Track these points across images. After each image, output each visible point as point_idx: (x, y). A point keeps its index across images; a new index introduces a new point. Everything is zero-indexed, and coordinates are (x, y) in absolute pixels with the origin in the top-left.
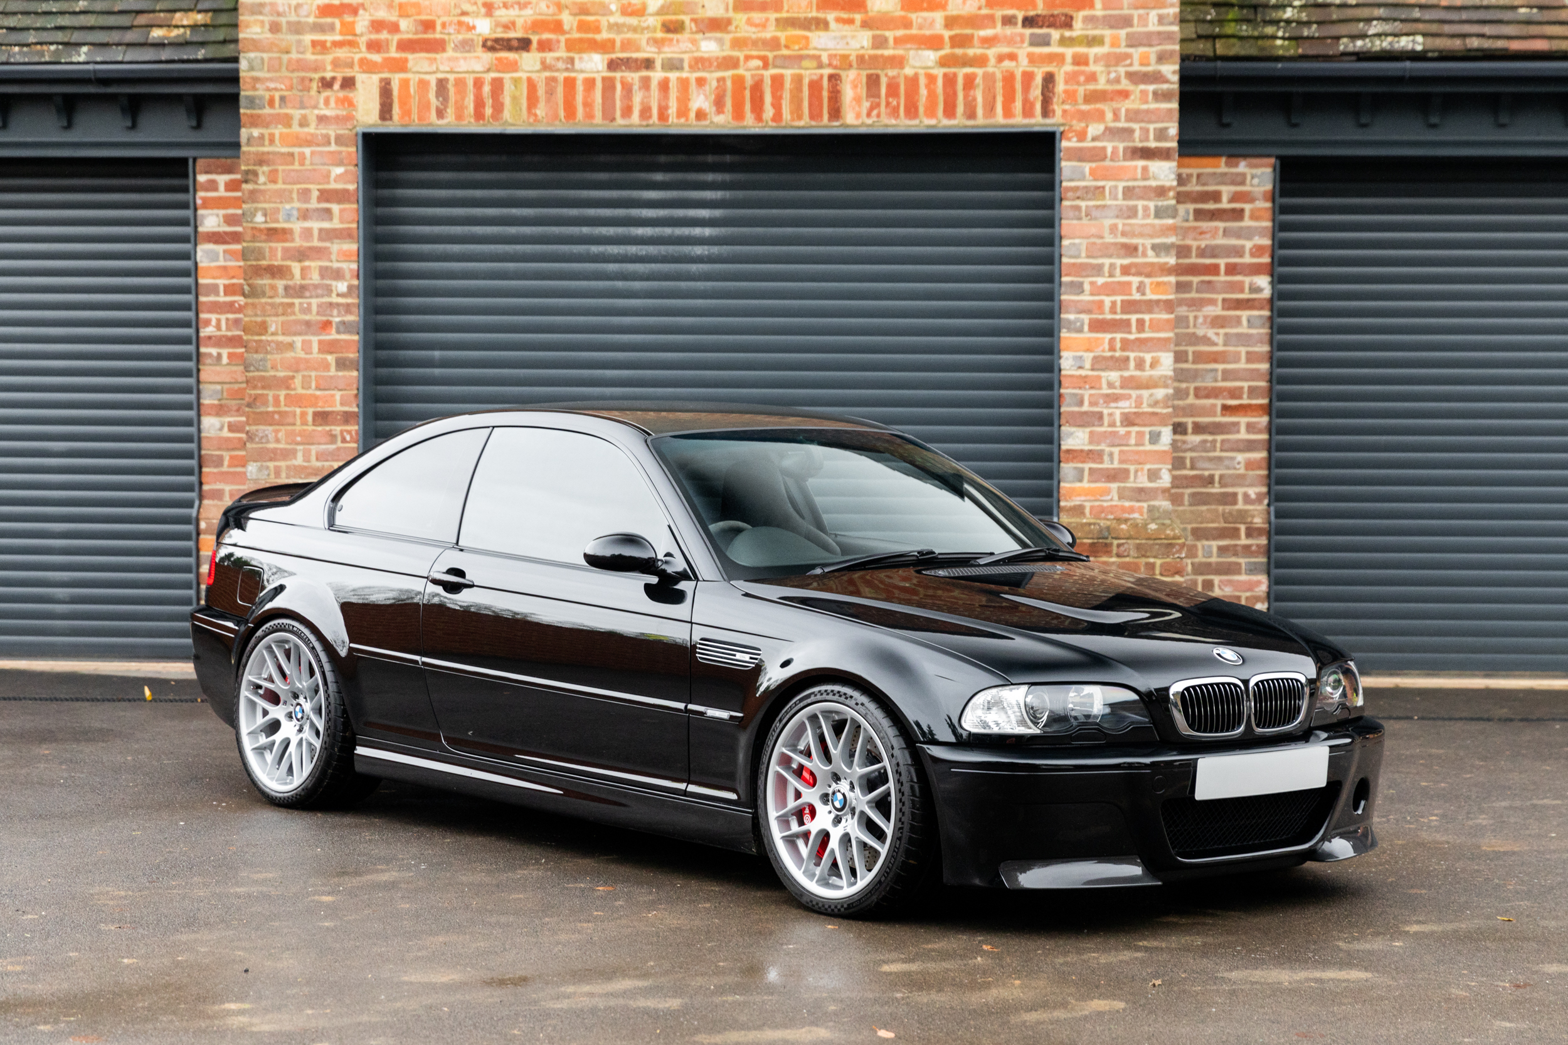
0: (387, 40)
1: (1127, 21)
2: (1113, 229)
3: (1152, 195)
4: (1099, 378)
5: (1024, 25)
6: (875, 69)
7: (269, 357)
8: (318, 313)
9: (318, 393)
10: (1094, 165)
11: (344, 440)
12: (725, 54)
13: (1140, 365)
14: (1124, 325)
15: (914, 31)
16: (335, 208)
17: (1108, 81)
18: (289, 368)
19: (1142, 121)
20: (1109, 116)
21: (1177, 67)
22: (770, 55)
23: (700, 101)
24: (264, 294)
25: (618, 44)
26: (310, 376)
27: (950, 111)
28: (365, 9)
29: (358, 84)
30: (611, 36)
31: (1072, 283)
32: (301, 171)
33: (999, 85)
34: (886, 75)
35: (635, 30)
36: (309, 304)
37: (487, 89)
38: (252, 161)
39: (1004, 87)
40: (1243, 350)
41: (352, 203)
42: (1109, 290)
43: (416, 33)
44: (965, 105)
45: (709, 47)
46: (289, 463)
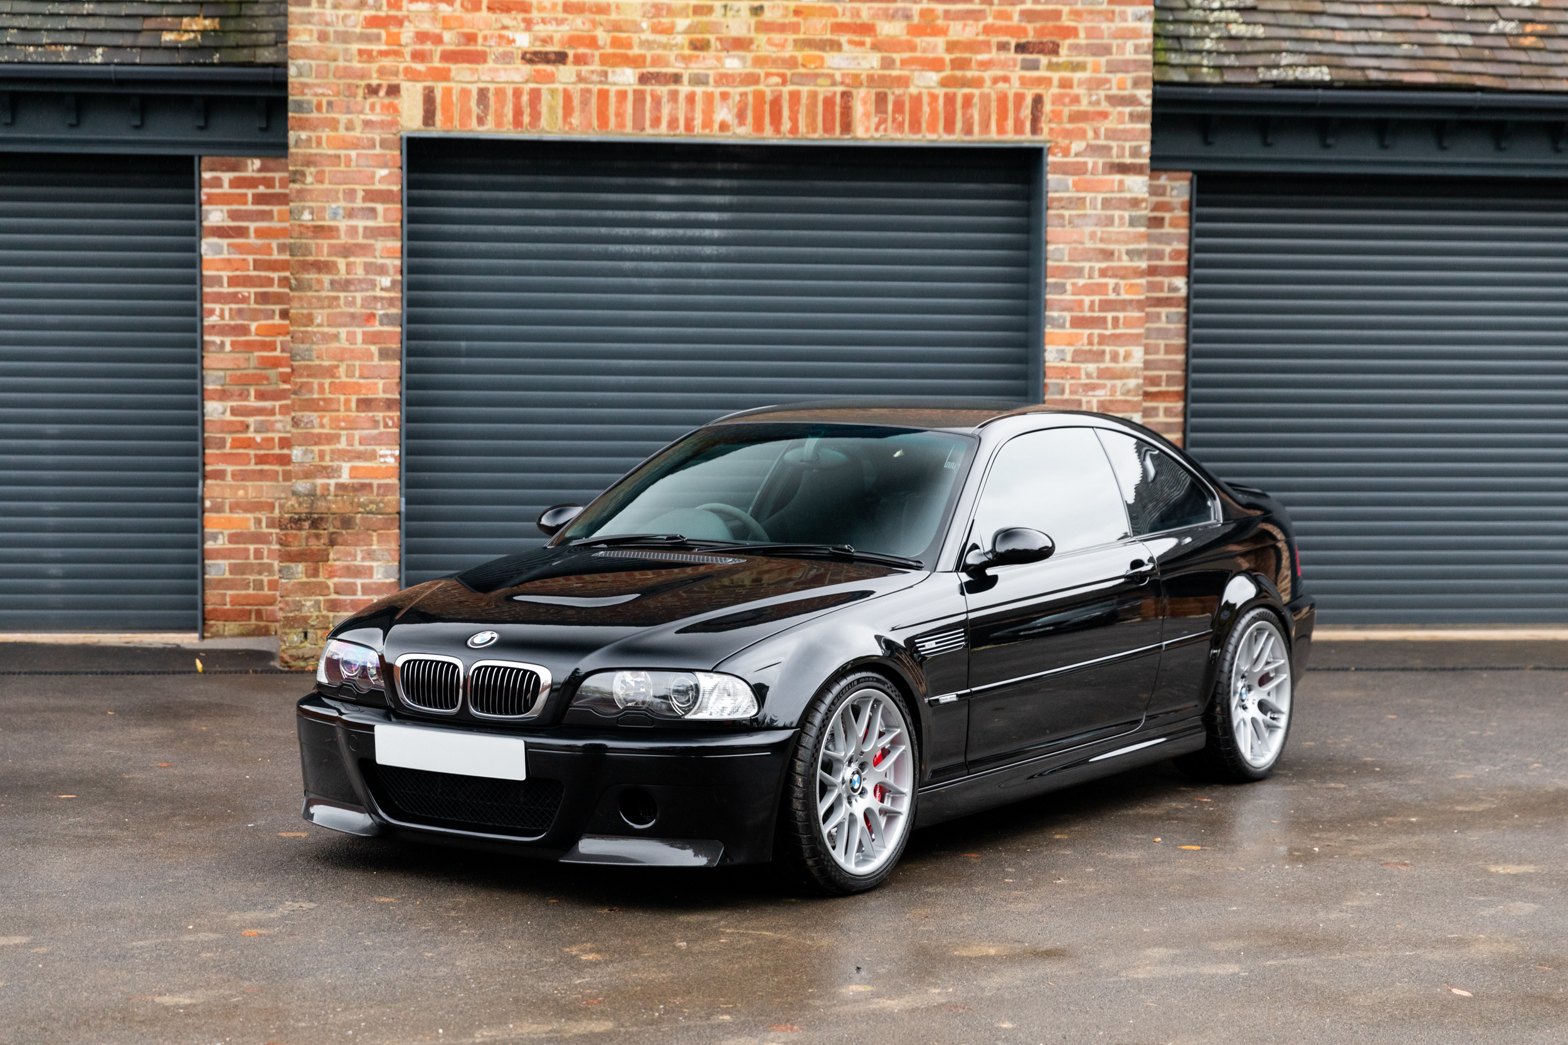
0: (431, 51)
1: (1106, 50)
2: (1093, 235)
3: (1127, 206)
4: (1079, 369)
5: (1016, 51)
6: (883, 87)
7: (315, 347)
8: (362, 306)
9: (362, 381)
10: (1076, 178)
11: (386, 426)
12: (748, 70)
13: (1115, 358)
14: (1101, 322)
15: (918, 54)
16: (380, 207)
17: (1090, 103)
18: (334, 358)
19: (1119, 139)
20: (1090, 134)
21: (1150, 92)
22: (788, 73)
23: (723, 113)
24: (310, 288)
25: (649, 59)
26: (354, 366)
27: (949, 127)
28: (410, 21)
29: (403, 92)
30: (642, 52)
31: (1056, 284)
32: (347, 172)
33: (994, 104)
34: (893, 93)
35: (664, 46)
36: (354, 298)
37: (525, 98)
38: (299, 163)
39: (998, 107)
40: (1162, 343)
41: (397, 203)
42: (1089, 290)
43: (458, 45)
44: (963, 122)
45: (733, 64)
46: (333, 447)
